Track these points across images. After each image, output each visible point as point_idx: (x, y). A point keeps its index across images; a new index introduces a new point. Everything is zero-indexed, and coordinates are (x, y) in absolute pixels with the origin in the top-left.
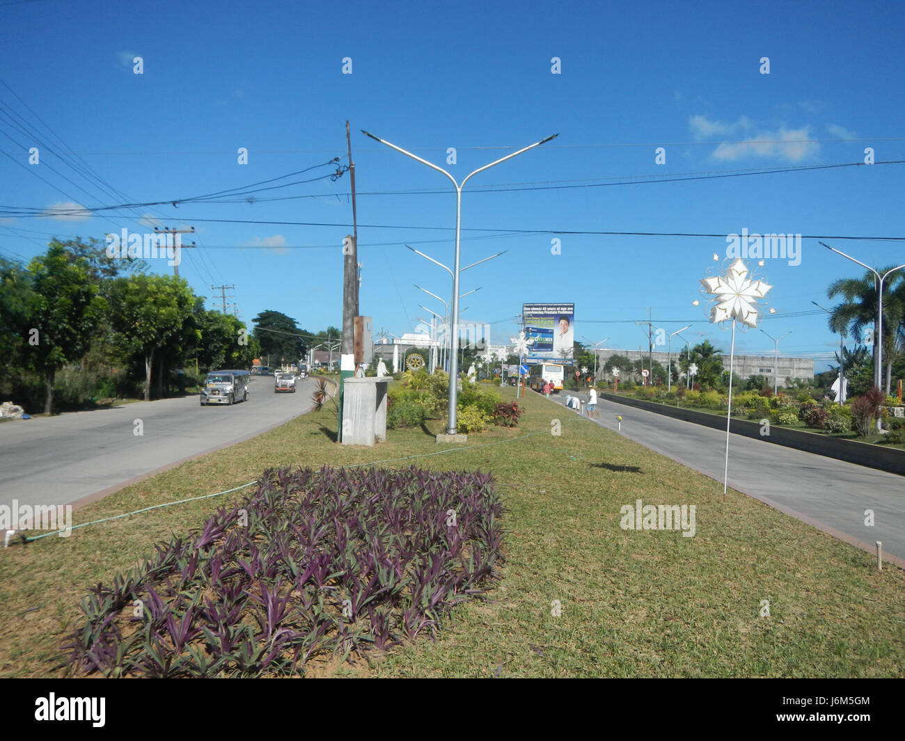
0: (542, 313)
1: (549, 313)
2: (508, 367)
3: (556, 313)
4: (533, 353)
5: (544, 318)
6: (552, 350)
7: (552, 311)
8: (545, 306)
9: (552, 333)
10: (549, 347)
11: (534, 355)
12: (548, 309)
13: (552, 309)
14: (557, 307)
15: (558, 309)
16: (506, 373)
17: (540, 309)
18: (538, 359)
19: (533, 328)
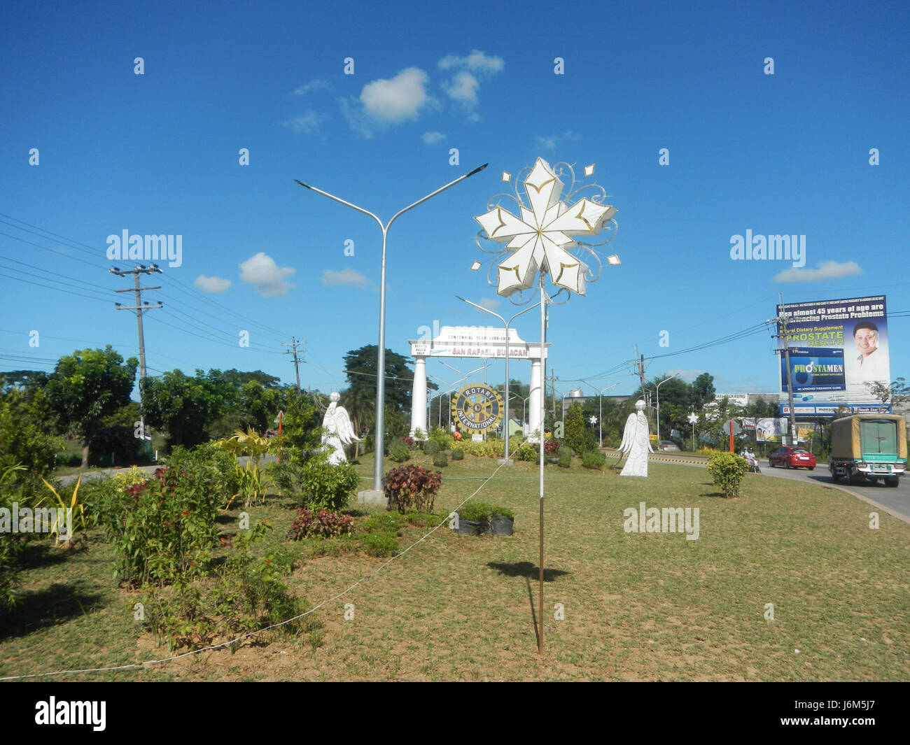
0: (817, 319)
1: (830, 317)
2: (757, 424)
3: (847, 316)
4: (805, 395)
5: (822, 329)
6: (844, 388)
7: (837, 314)
8: (821, 307)
9: (840, 355)
10: (838, 382)
11: (805, 399)
12: (829, 311)
13: (837, 310)
14: (847, 305)
15: (850, 309)
16: (752, 433)
17: (812, 312)
18: (815, 405)
19: (800, 349)
